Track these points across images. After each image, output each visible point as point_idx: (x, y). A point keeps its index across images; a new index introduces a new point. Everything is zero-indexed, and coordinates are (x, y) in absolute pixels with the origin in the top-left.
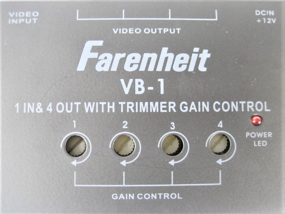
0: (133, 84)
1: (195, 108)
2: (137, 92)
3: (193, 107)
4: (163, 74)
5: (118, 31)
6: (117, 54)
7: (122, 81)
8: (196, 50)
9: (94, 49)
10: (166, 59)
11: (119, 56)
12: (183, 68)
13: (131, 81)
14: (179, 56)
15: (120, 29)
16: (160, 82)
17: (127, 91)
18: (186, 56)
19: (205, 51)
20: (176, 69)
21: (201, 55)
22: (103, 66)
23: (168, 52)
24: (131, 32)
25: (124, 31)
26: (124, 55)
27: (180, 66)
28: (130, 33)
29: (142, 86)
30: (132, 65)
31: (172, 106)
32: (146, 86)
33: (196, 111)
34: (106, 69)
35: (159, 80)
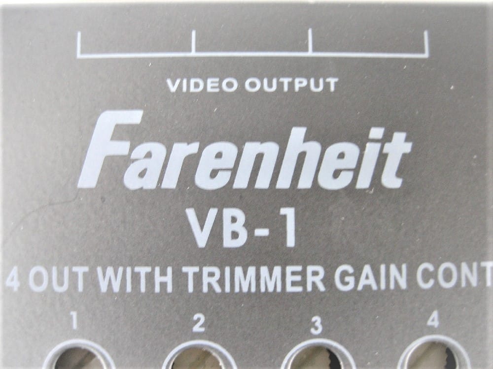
0: (219, 220)
1: (372, 282)
2: (228, 242)
3: (367, 278)
4: (292, 196)
5: (180, 86)
6: (176, 146)
7: (191, 214)
8: (377, 132)
9: (121, 132)
10: (302, 156)
11: (182, 150)
12: (345, 180)
13: (213, 213)
14: (334, 149)
15: (185, 81)
16: (285, 217)
17: (202, 238)
18: (351, 149)
19: (399, 137)
20: (328, 183)
21: (388, 147)
22: (142, 174)
23: (307, 139)
24: (212, 87)
25: (194, 85)
26: (194, 148)
27: (336, 174)
28: (209, 90)
29: (239, 227)
30: (214, 174)
31: (315, 275)
32: (250, 226)
33: (374, 287)
34: (150, 183)
35: (283, 211)
